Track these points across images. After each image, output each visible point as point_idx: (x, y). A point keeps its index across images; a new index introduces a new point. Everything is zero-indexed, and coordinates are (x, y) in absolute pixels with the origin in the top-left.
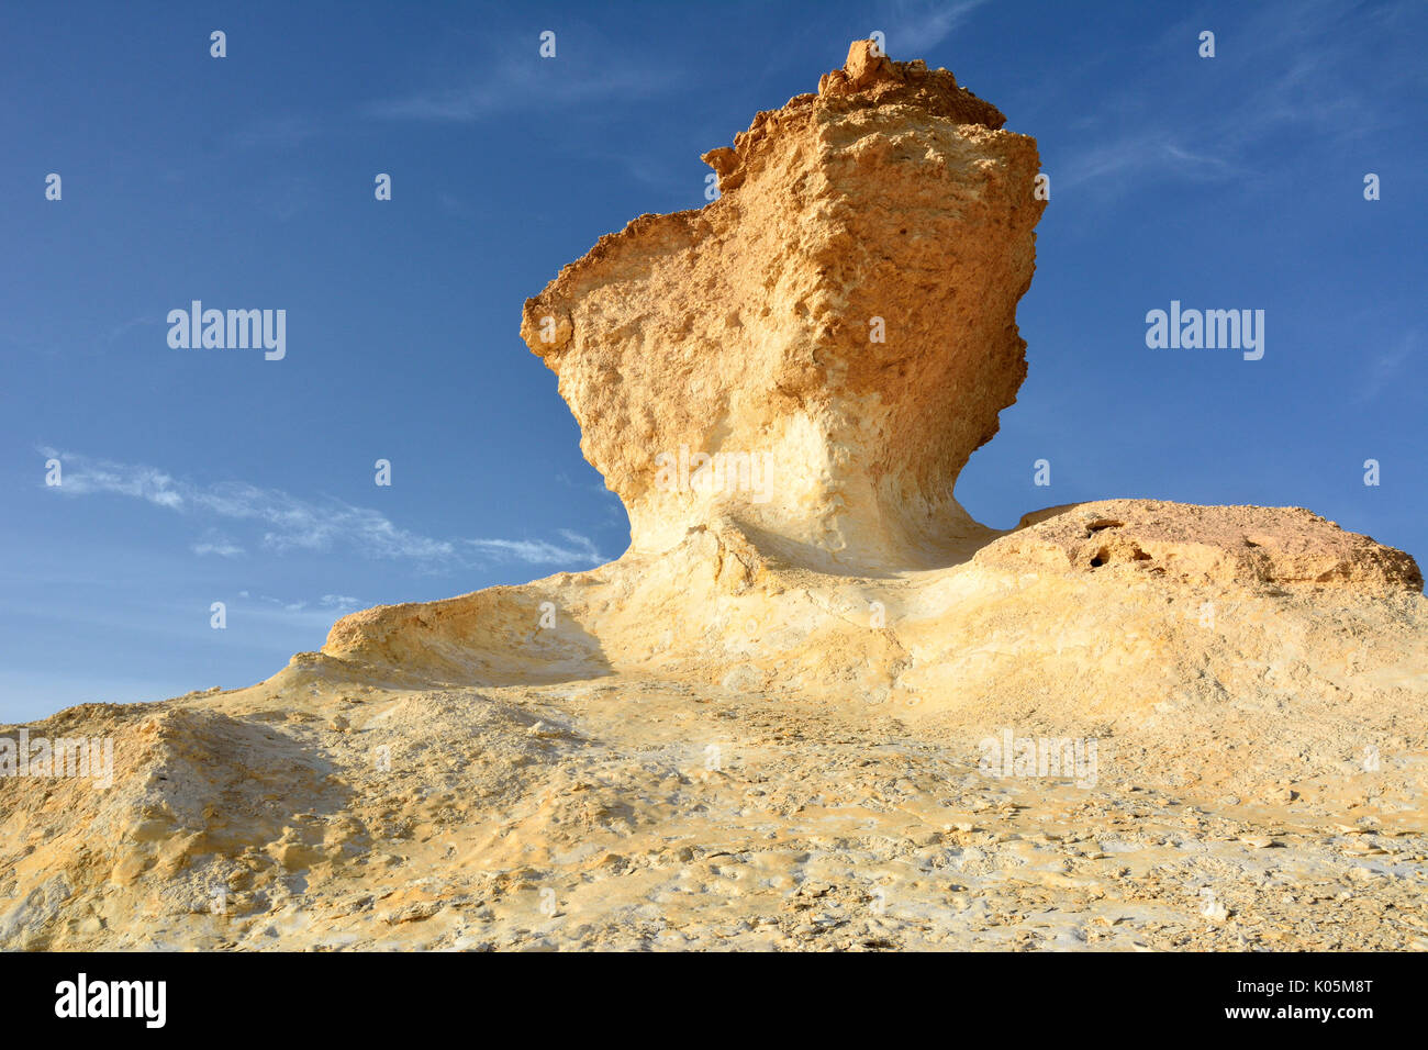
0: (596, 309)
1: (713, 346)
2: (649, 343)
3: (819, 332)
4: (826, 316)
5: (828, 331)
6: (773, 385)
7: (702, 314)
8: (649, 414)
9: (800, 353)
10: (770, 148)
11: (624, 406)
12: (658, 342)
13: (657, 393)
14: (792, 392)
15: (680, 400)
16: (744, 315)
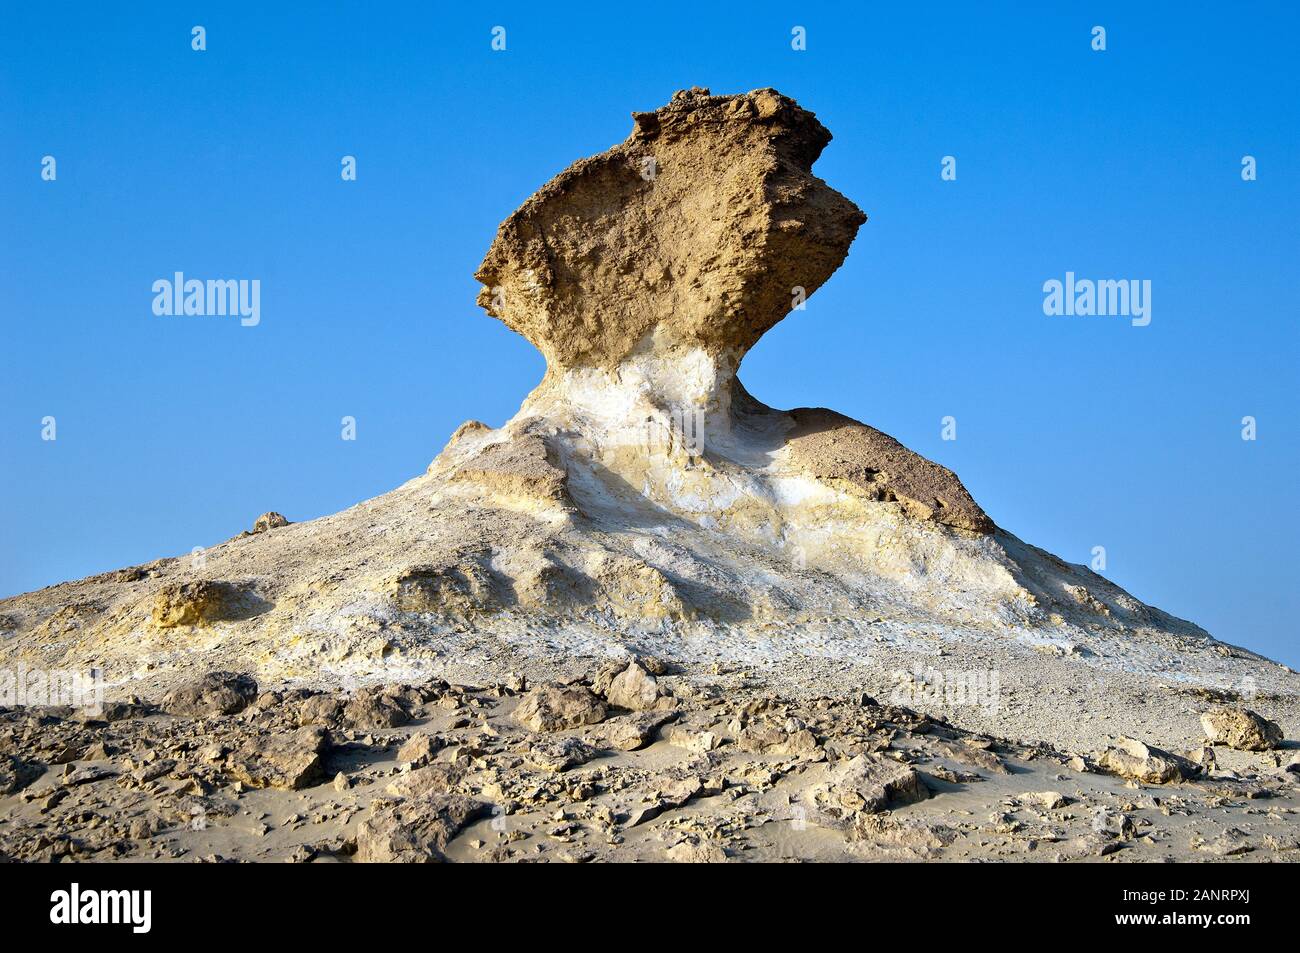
0: (561, 230)
1: (652, 289)
2: (601, 270)
3: (730, 312)
4: (737, 306)
5: (736, 312)
6: (692, 332)
7: (641, 259)
8: (598, 318)
9: (716, 320)
10: (688, 130)
11: (581, 310)
12: (608, 271)
13: (605, 308)
14: (704, 338)
15: (621, 317)
16: (674, 273)
